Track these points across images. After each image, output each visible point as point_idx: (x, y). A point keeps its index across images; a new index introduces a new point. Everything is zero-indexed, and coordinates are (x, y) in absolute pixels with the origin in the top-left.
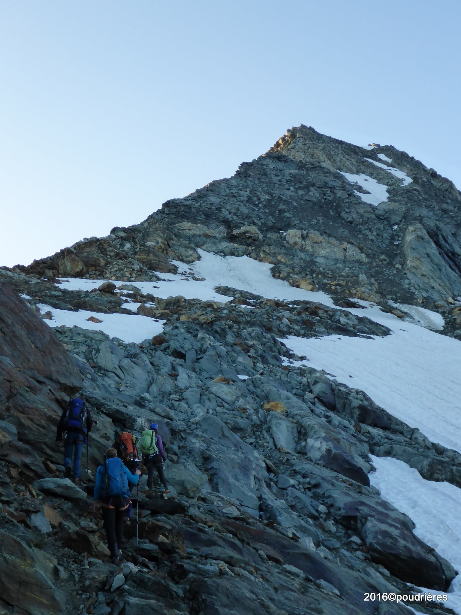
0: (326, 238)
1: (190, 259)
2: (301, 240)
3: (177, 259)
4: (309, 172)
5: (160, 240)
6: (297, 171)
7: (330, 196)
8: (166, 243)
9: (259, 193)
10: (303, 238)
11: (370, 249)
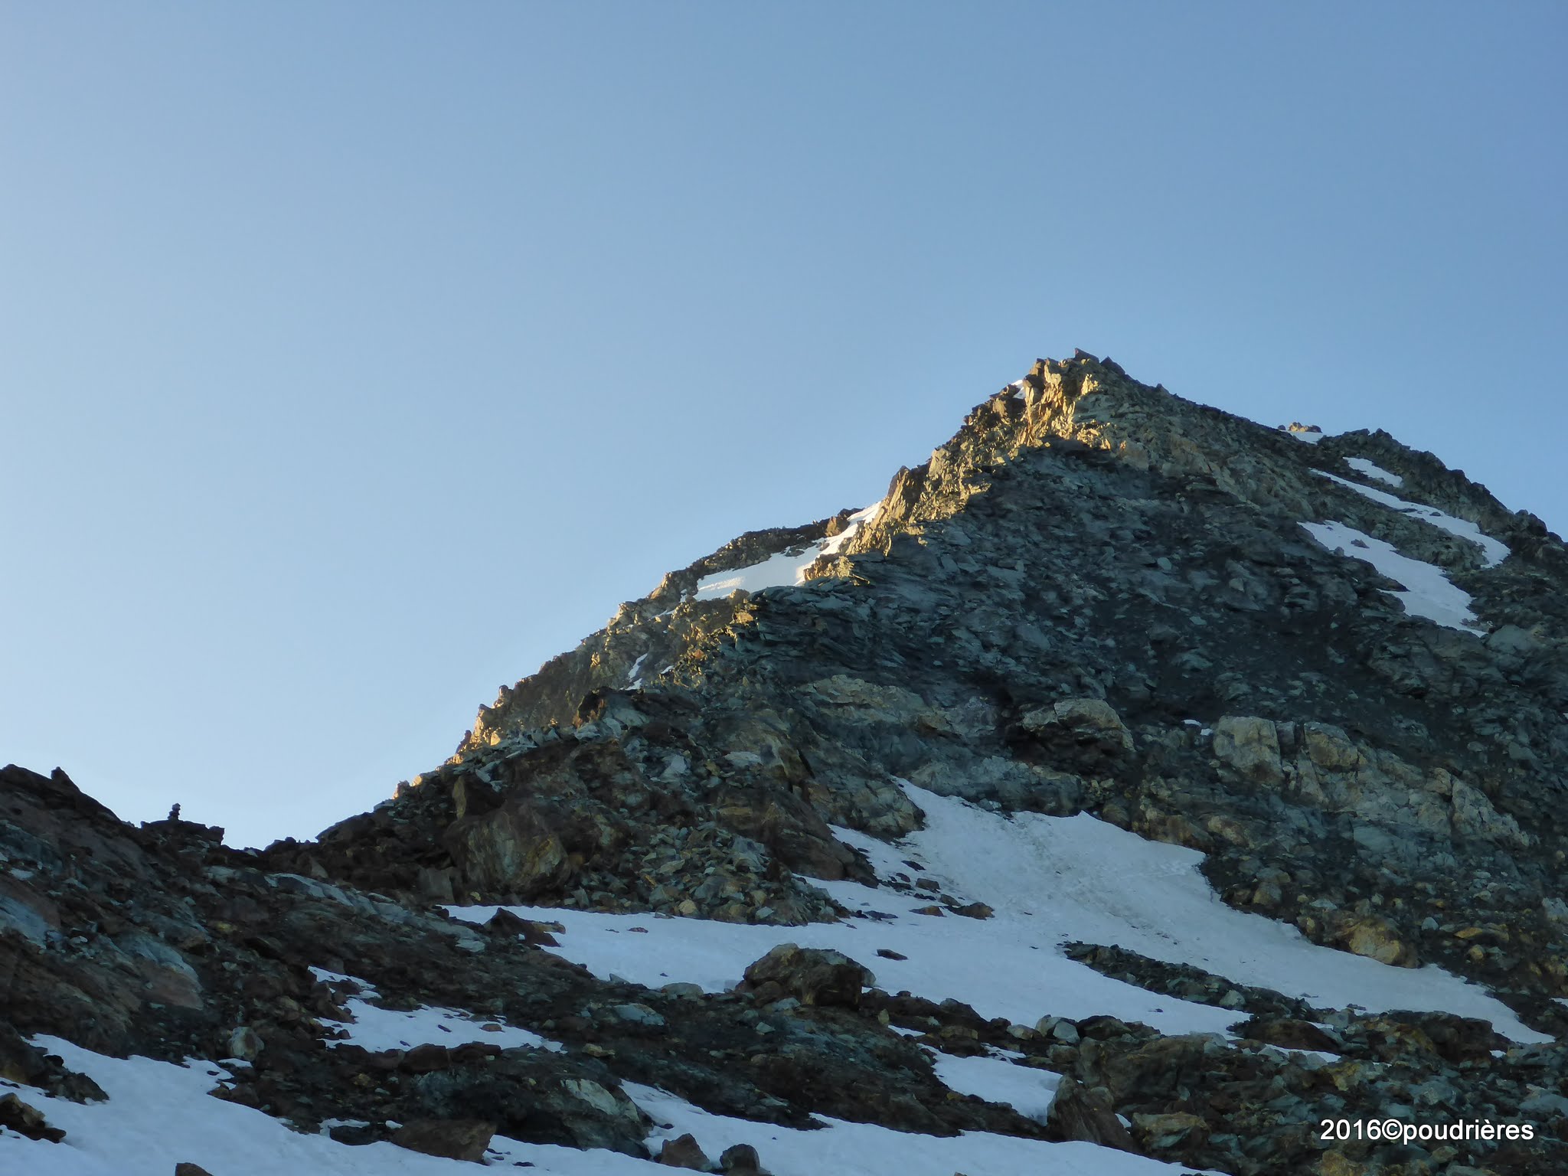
0: (1371, 752)
1: (888, 819)
2: (1277, 758)
3: (842, 819)
4: (1202, 508)
5: (775, 744)
6: (1156, 503)
7: (1304, 596)
8: (796, 756)
9: (1060, 578)
10: (1289, 750)
11: (1526, 796)
